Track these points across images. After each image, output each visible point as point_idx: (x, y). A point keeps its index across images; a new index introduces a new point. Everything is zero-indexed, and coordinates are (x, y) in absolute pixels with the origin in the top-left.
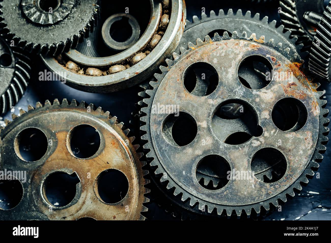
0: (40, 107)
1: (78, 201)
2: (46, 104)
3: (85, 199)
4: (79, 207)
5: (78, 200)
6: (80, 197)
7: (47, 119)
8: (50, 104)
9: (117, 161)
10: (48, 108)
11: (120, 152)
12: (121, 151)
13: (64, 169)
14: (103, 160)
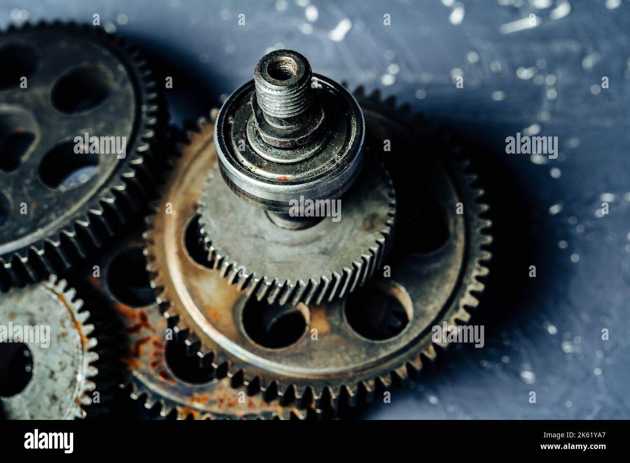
0: (367, 381)
2: (356, 388)
7: (351, 357)
8: (348, 388)
10: (351, 380)
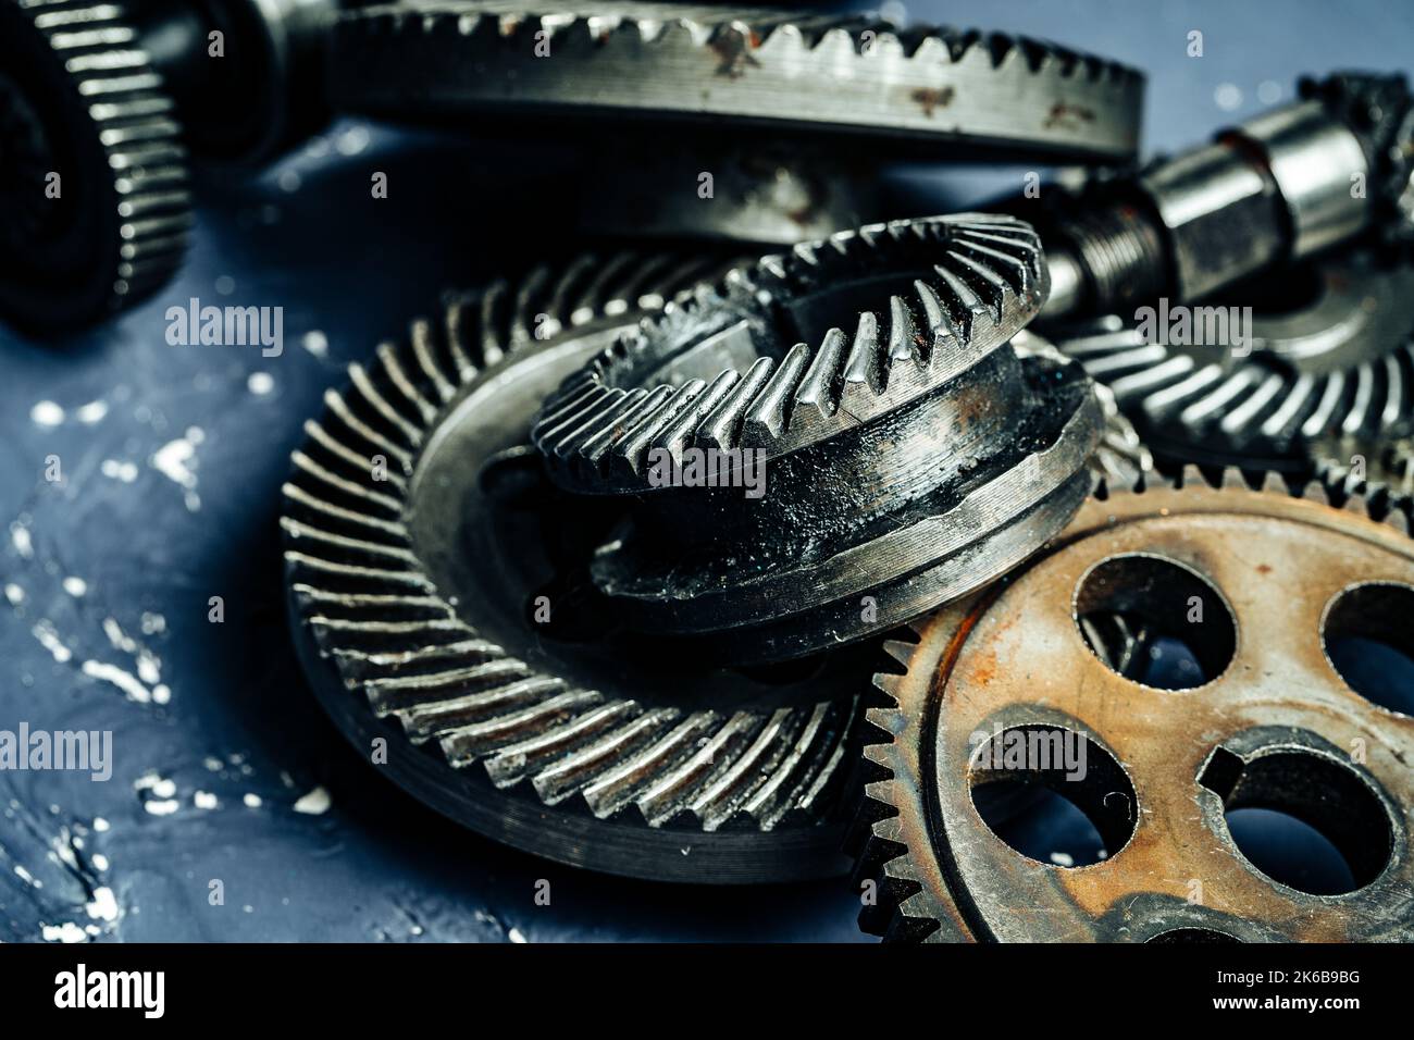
1: (1299, 730)
3: (1273, 704)
4: (1318, 716)
5: (1295, 731)
6: (1280, 727)
9: (1043, 638)
11: (1000, 637)
12: (995, 638)
13: (1215, 830)
14: (1075, 693)
